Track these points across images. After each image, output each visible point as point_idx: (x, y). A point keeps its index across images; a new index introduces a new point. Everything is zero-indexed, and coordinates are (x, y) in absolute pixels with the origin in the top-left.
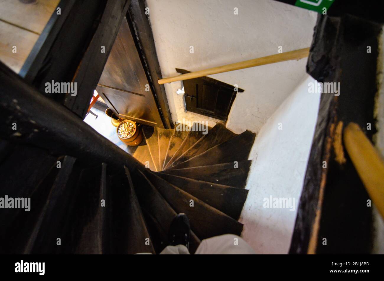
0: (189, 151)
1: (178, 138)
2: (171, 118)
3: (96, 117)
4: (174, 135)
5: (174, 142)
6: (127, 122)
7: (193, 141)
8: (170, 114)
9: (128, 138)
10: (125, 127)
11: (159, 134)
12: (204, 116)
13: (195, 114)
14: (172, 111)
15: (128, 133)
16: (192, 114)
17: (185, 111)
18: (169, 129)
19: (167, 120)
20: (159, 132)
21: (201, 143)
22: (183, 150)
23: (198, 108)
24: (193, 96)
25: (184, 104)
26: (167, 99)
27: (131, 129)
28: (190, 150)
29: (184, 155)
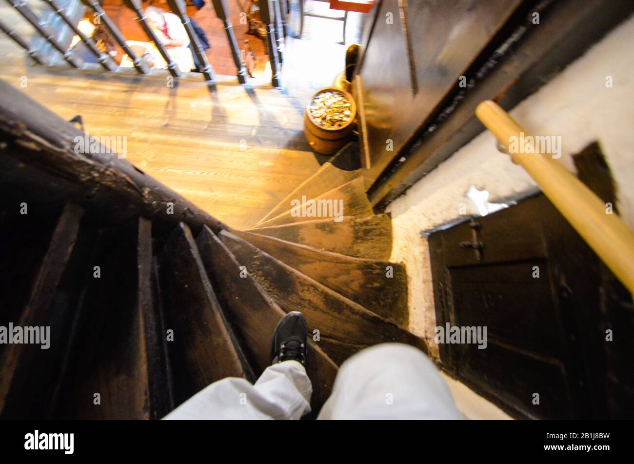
0: (312, 285)
1: (352, 235)
2: (395, 199)
3: (342, 41)
4: (355, 223)
5: (337, 228)
6: (351, 103)
7: (352, 281)
8: (403, 192)
9: (313, 121)
10: (335, 103)
11: (349, 184)
12: (432, 294)
13: (428, 264)
14: (410, 192)
15: (323, 116)
16: (423, 256)
17: (423, 233)
18: (370, 201)
19: (385, 190)
20: (354, 182)
21: (347, 312)
22: (318, 262)
23: (448, 272)
24: (480, 249)
25: (443, 225)
26: (435, 167)
27: (337, 118)
28: (315, 288)
29: (298, 277)
